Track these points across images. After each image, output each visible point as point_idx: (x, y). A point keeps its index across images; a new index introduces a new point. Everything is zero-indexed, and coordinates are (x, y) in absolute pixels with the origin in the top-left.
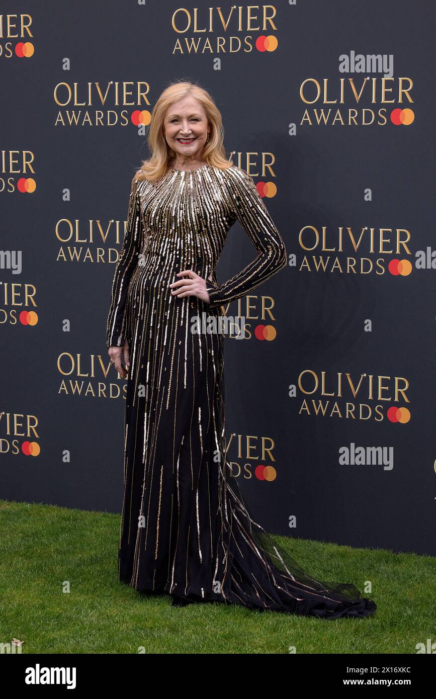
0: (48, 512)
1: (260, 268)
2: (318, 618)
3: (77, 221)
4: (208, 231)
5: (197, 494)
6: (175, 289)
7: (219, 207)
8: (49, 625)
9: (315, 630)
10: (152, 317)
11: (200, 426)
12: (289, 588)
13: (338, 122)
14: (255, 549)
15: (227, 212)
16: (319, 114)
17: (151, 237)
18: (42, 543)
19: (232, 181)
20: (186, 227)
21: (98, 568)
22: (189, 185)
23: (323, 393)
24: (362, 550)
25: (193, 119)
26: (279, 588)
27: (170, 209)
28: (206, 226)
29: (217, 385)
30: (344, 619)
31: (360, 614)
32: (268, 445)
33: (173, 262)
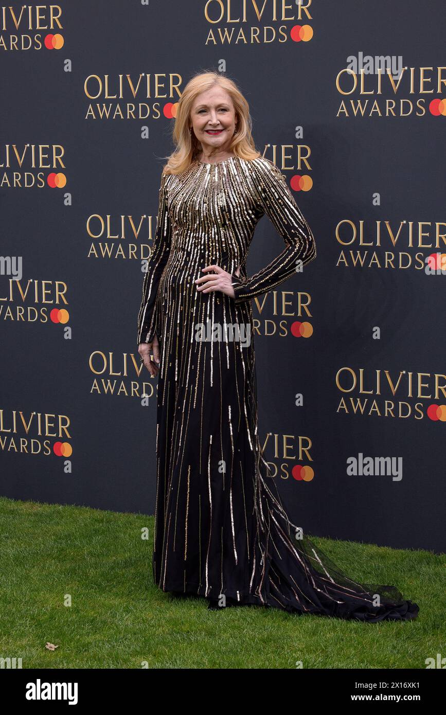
0: (80, 514)
1: (287, 261)
2: (358, 621)
3: (108, 216)
4: (233, 225)
5: (231, 494)
6: (200, 285)
7: (244, 199)
8: (83, 629)
9: (356, 633)
10: (179, 314)
11: (231, 424)
12: (328, 590)
13: (375, 113)
14: (293, 551)
15: (253, 205)
16: (356, 105)
17: (177, 232)
18: (75, 546)
19: (258, 173)
20: (210, 221)
21: (132, 571)
22: (214, 178)
23: (361, 391)
24: (403, 551)
25: (221, 109)
26: (319, 590)
27: (194, 203)
28: (230, 220)
29: (248, 382)
30: (385, 621)
31: (403, 617)
32: (305, 444)
33: (198, 257)
